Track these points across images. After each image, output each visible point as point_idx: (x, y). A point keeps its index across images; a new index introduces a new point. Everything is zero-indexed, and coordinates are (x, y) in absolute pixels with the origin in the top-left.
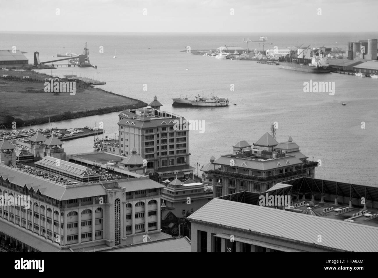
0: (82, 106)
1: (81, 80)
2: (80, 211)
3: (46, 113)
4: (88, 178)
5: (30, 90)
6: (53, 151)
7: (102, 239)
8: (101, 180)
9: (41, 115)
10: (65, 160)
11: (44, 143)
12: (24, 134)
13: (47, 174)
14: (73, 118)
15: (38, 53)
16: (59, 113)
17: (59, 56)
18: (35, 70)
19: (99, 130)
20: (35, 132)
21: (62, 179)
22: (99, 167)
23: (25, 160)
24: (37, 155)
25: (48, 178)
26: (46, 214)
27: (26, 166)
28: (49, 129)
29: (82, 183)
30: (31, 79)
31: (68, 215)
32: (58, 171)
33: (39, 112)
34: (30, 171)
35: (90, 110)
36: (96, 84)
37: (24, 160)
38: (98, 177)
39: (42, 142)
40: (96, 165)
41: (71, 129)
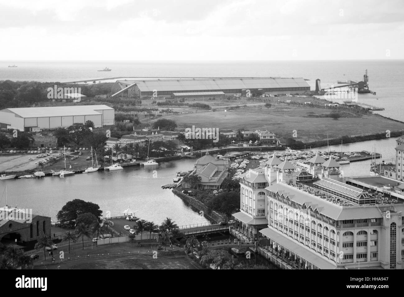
0: (359, 130)
1: (360, 106)
2: (355, 231)
3: (325, 137)
4: (364, 201)
5: (311, 114)
6: (331, 173)
7: (377, 260)
8: (377, 203)
9: (320, 138)
10: (342, 182)
11: (323, 165)
12: (304, 156)
13: (324, 194)
14: (350, 142)
15: (320, 80)
16: (337, 137)
17: (339, 83)
18: (316, 96)
19: (377, 154)
20: (314, 154)
21: (338, 200)
22: (376, 191)
23: (305, 180)
24: (316, 176)
25: (325, 198)
26: (323, 232)
27: (306, 186)
28: (327, 152)
29: (358, 205)
30: (312, 104)
31: (343, 235)
32: (335, 192)
33: (319, 135)
34: (309, 190)
35: (367, 135)
36: (374, 110)
37: (303, 180)
38: (375, 200)
39: (320, 163)
40: (372, 188)
41: (349, 152)
